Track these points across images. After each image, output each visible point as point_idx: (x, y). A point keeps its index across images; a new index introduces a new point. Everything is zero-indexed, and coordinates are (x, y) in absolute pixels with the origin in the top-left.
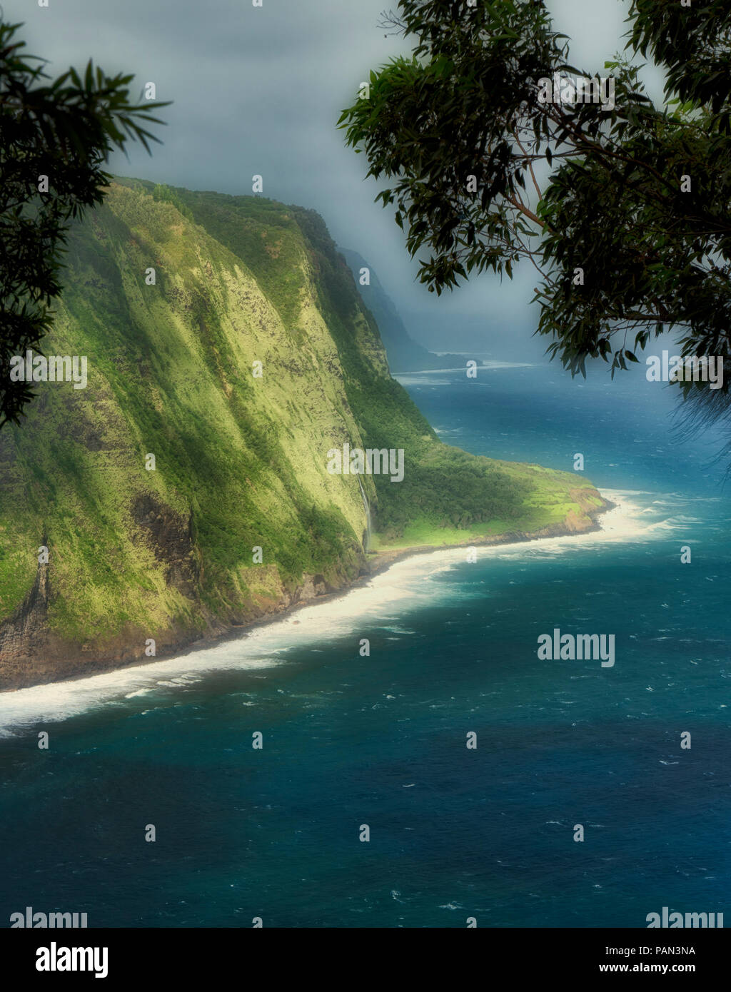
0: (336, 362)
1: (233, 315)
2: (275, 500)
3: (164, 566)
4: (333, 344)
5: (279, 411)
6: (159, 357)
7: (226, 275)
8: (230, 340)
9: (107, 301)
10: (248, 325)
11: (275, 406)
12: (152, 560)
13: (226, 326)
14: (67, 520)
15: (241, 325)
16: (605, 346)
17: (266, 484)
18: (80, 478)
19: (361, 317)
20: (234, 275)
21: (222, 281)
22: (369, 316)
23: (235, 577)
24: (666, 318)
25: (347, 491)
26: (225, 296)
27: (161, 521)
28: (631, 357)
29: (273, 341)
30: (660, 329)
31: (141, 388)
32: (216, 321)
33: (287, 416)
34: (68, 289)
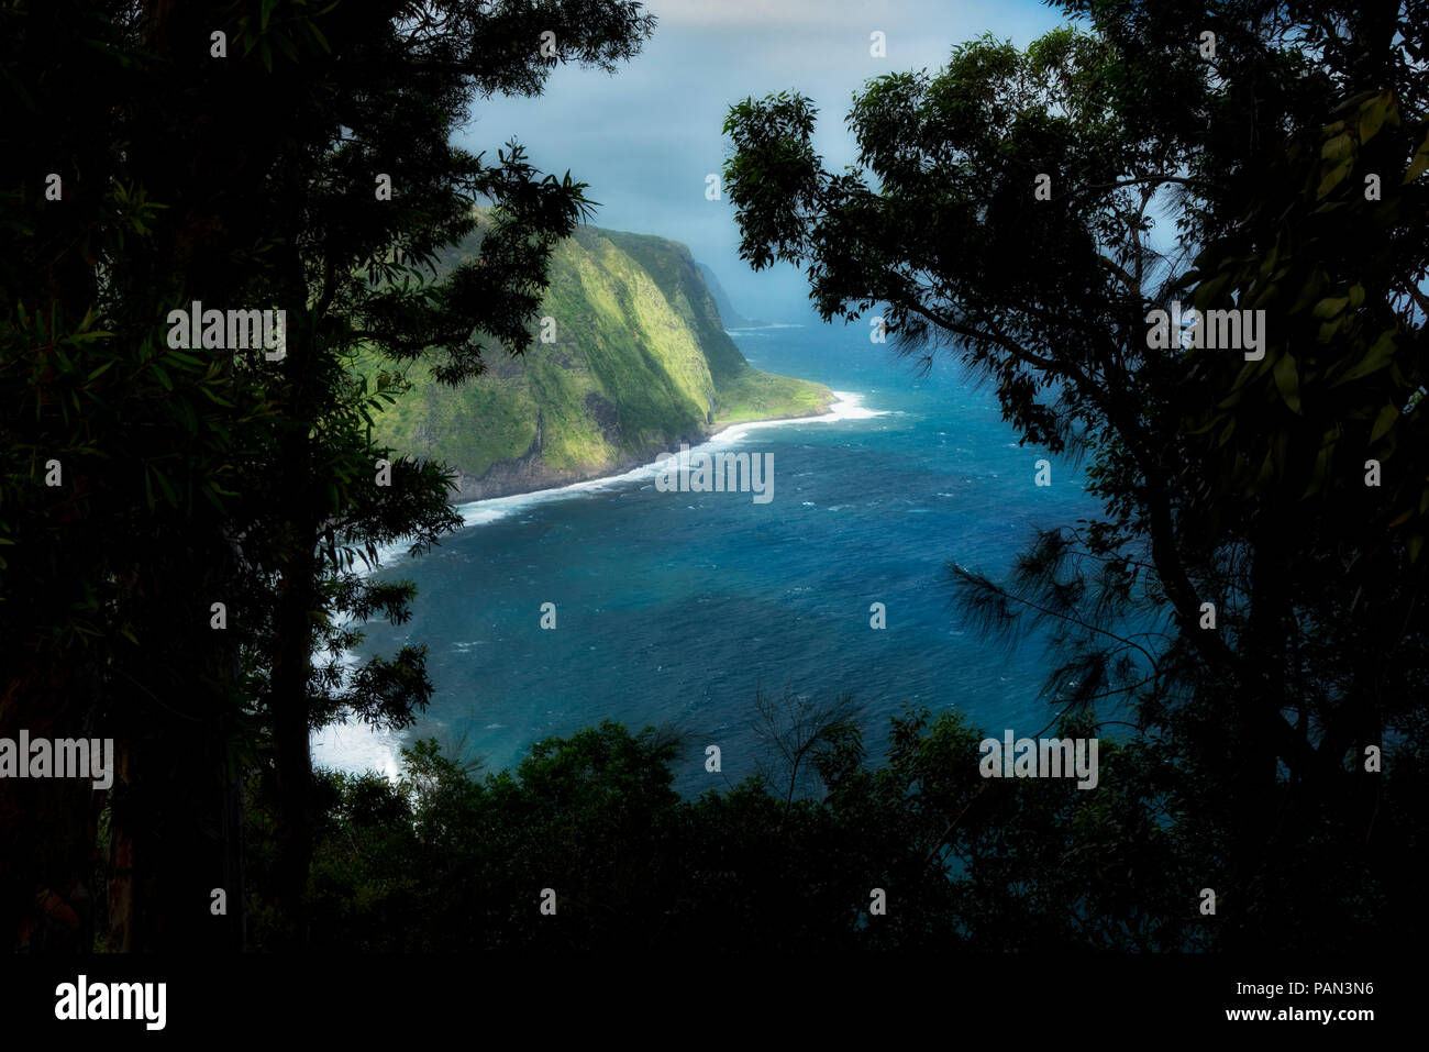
0: (695, 323)
1: (640, 298)
2: (662, 396)
3: (603, 430)
4: (693, 314)
5: (664, 349)
6: (601, 320)
7: (637, 277)
8: (638, 311)
9: (573, 290)
10: (648, 303)
11: (662, 346)
12: (597, 426)
13: (636, 304)
14: (552, 406)
15: (644, 303)
16: (844, 309)
17: (657, 388)
18: (559, 384)
19: (708, 299)
20: (641, 276)
21: (634, 280)
22: (712, 299)
23: (640, 436)
24: (877, 297)
25: (700, 391)
26: (636, 288)
27: (601, 407)
28: (857, 316)
29: (661, 312)
30: (873, 304)
31: (591, 336)
32: (631, 301)
33: (668, 352)
34: (552, 284)
